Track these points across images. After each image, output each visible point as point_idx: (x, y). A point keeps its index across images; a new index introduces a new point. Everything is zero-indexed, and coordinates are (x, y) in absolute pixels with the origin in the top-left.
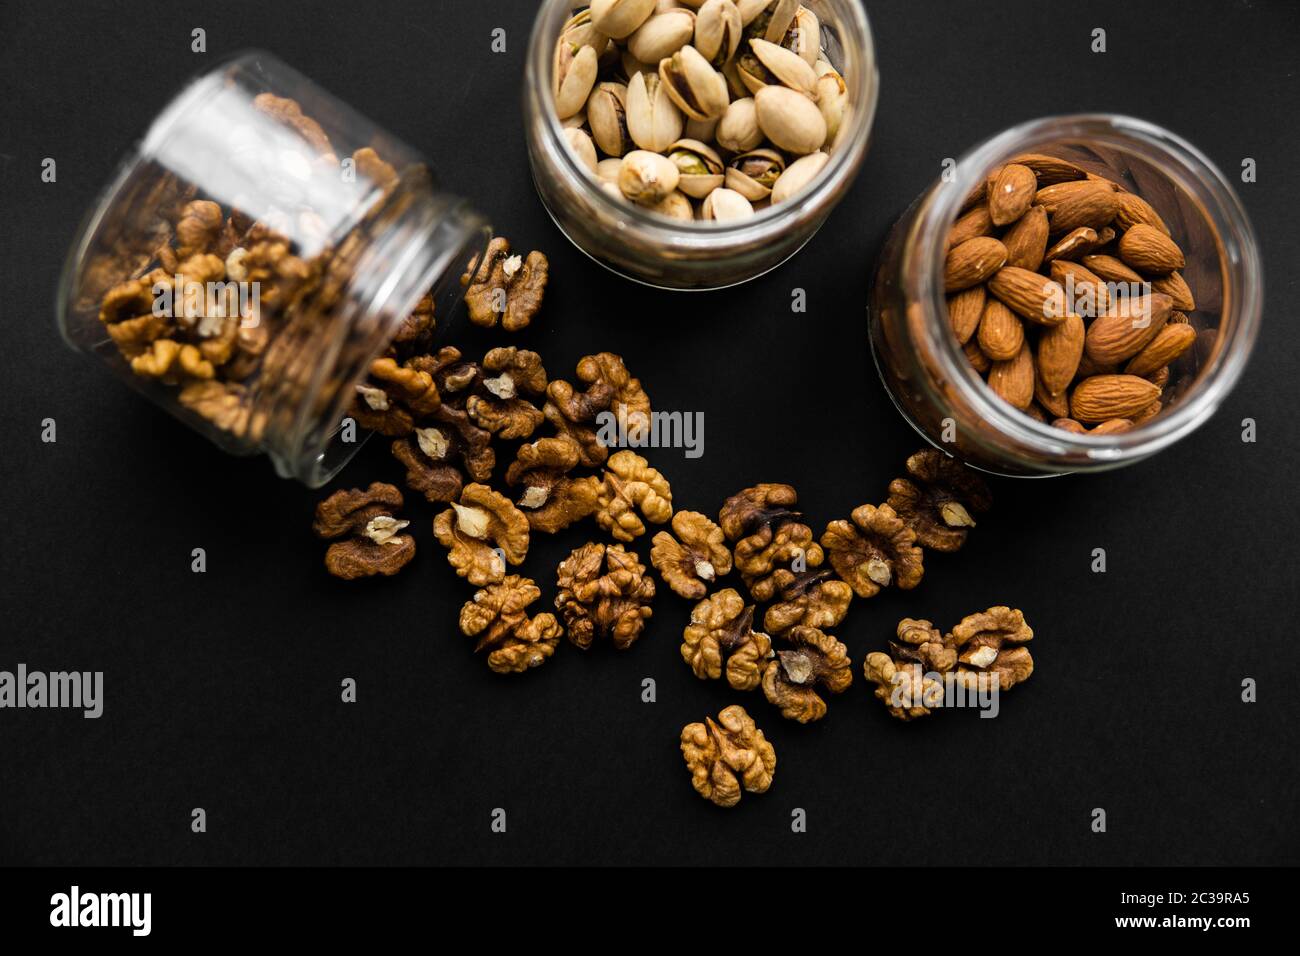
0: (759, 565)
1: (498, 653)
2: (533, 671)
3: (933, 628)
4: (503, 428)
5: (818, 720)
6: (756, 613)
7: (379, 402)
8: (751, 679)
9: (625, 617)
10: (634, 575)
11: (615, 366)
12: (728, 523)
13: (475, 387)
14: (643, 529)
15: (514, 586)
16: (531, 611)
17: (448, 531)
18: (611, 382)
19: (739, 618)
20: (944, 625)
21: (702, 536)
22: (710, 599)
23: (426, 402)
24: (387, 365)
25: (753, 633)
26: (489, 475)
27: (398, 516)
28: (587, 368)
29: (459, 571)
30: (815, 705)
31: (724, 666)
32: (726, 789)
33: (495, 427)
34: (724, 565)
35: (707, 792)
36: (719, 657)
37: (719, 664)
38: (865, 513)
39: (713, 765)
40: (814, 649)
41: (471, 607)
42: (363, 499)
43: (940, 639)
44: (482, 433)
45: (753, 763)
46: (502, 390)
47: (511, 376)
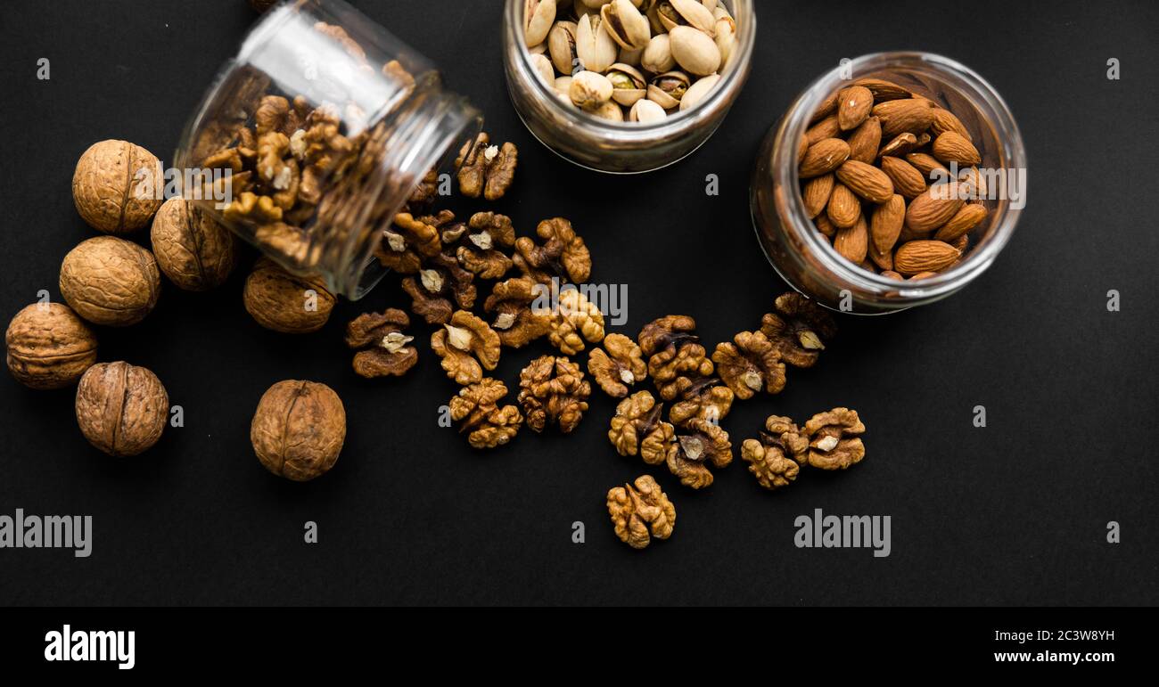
0: (666, 373)
1: (476, 432)
2: (501, 447)
3: (792, 422)
5: (708, 487)
6: (664, 408)
7: (398, 245)
8: (658, 455)
9: (569, 409)
10: (576, 379)
11: (565, 227)
12: (644, 343)
13: (464, 241)
14: (583, 346)
15: (489, 385)
16: (501, 403)
17: (442, 344)
18: (562, 239)
19: (651, 411)
20: (800, 421)
21: (626, 352)
22: (630, 398)
23: (431, 247)
24: (405, 217)
25: (661, 422)
26: (472, 305)
27: (406, 333)
28: (545, 228)
29: (449, 373)
30: (705, 476)
31: (639, 446)
32: (639, 535)
33: (478, 268)
34: (641, 374)
35: (625, 537)
36: (636, 439)
37: (635, 444)
38: (744, 337)
39: (630, 516)
40: (705, 435)
41: (457, 400)
42: (380, 320)
43: (797, 431)
44: (468, 274)
45: (659, 516)
46: (482, 243)
47: (489, 232)
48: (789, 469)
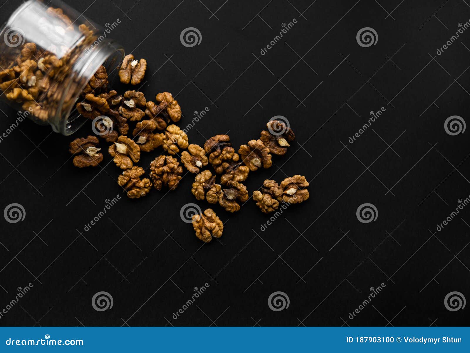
0: (217, 162)
1: (130, 191)
2: (142, 197)
3: (276, 183)
4: (131, 117)
5: (238, 211)
6: (217, 177)
7: (89, 108)
8: (214, 199)
9: (172, 179)
10: (175, 165)
11: (169, 96)
12: (206, 148)
13: (121, 103)
14: (178, 150)
15: (136, 169)
16: (142, 177)
17: (113, 151)
18: (167, 102)
19: (210, 179)
20: (279, 182)
21: (198, 152)
22: (201, 173)
23: (104, 108)
24: (91, 96)
25: (215, 184)
26: (127, 133)
27: (97, 147)
28: (160, 97)
29: (117, 165)
30: (236, 206)
31: (205, 196)
32: (206, 236)
33: (128, 116)
34: (206, 162)
35: (200, 237)
36: (203, 192)
37: (203, 195)
38: (253, 142)
39: (202, 228)
40: (236, 188)
41: (121, 177)
42: (85, 141)
43: (278, 186)
44: (124, 119)
45: (215, 227)
46: (130, 105)
47: (134, 100)
48: (274, 204)
